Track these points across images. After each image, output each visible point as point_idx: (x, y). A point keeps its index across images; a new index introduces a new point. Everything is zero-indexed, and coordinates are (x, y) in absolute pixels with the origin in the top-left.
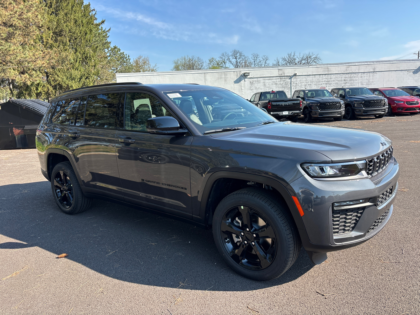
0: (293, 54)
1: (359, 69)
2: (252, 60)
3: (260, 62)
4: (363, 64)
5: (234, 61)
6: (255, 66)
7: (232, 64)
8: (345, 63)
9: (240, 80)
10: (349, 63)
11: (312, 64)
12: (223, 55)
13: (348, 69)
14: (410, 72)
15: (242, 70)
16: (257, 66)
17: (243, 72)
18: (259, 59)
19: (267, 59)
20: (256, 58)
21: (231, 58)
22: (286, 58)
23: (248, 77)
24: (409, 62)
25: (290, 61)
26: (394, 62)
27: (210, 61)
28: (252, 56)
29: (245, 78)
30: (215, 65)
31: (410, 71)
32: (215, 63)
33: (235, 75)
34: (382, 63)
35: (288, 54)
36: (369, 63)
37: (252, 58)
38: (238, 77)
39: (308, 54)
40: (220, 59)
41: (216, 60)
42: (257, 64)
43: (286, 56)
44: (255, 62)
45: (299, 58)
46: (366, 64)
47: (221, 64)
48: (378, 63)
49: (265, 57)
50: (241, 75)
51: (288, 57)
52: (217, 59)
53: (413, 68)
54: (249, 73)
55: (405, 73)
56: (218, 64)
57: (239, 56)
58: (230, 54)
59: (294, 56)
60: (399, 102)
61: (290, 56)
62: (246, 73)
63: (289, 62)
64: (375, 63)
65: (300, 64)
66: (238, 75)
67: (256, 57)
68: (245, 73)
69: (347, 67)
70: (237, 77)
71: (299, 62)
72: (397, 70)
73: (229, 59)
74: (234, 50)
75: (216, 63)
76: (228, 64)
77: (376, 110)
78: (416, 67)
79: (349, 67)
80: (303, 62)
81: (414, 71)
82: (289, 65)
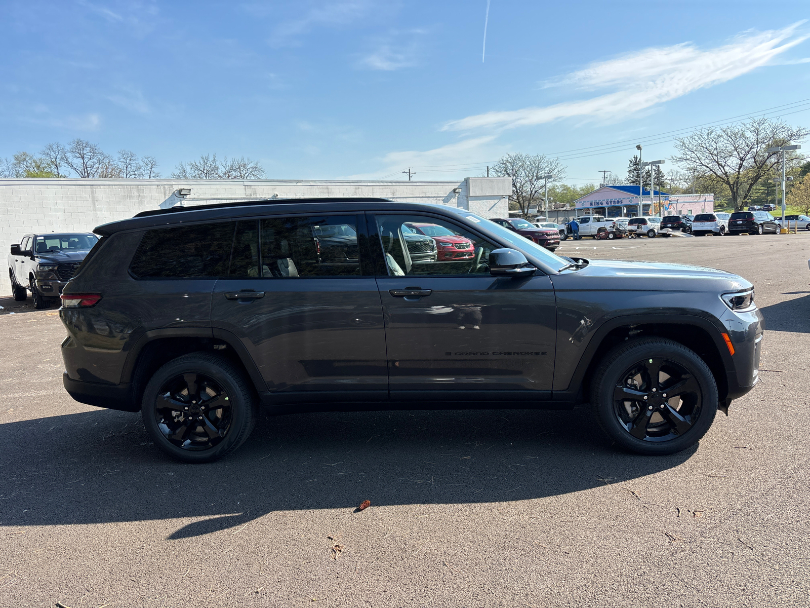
0: (211, 159)
1: (373, 192)
2: (119, 163)
3: (140, 169)
4: (378, 184)
5: (78, 162)
6: (128, 176)
7: (75, 169)
8: (353, 182)
9: (171, 202)
10: (357, 182)
11: (248, 178)
12: (50, 148)
13: (357, 191)
14: (439, 200)
15: (174, 183)
16: (133, 176)
17: (176, 188)
18: (137, 162)
19: (154, 163)
20: (130, 160)
21: (69, 155)
22: (199, 165)
23: (188, 196)
24: (436, 184)
25: (207, 171)
26: (418, 184)
27: (16, 159)
28: (120, 156)
29: (181, 199)
30: (31, 169)
31: (439, 198)
32: (31, 164)
33: (162, 192)
34: (402, 184)
35: (202, 158)
36: (386, 184)
37: (119, 159)
38: (167, 197)
39: (240, 160)
40: (44, 157)
41: (34, 158)
42: (132, 173)
43: (199, 162)
44: (127, 167)
45: (224, 165)
46: (382, 184)
47: (45, 167)
48: (398, 184)
49: (149, 159)
50: (174, 194)
51: (202, 163)
52: (37, 157)
53: (441, 194)
54: (190, 190)
55: (433, 201)
56: (38, 167)
57: (90, 154)
58: (68, 148)
59: (214, 161)
60: (445, 244)
61: (206, 161)
62: (184, 189)
63: (205, 171)
64: (394, 184)
65: (228, 177)
66: (167, 192)
67: (129, 158)
68: (180, 191)
69: (356, 189)
70: (165, 197)
71: (225, 174)
72: (423, 197)
73: (64, 159)
74: (76, 140)
75: (34, 164)
76: (64, 170)
77: (424, 257)
78: (446, 193)
79: (358, 188)
80: (234, 174)
81: (444, 198)
82: (205, 178)
